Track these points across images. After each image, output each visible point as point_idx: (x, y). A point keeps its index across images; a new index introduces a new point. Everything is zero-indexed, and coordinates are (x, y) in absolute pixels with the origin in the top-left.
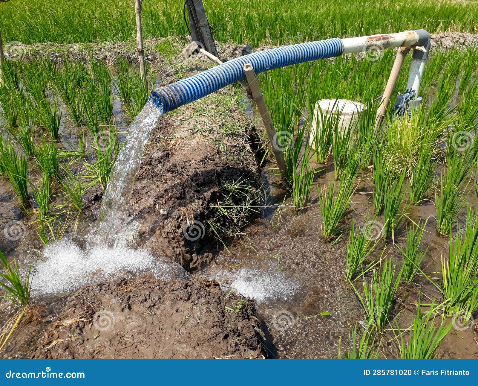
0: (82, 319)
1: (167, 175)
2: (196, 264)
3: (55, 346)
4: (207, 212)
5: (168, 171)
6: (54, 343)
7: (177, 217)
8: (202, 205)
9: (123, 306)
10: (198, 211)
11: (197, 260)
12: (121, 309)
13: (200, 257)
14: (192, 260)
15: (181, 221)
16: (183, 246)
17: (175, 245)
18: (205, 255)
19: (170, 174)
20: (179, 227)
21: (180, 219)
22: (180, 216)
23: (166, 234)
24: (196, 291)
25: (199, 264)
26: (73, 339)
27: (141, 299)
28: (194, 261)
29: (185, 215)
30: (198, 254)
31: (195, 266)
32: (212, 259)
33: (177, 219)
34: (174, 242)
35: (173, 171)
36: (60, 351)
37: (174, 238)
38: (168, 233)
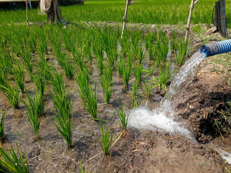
0: (149, 145)
1: (196, 89)
2: (203, 139)
3: (136, 152)
4: (215, 114)
5: (197, 87)
6: (136, 150)
7: (198, 112)
8: (213, 109)
9: (169, 145)
10: (210, 112)
11: (204, 137)
12: (167, 146)
13: (205, 136)
14: (201, 136)
15: (200, 114)
16: (198, 127)
17: (194, 126)
18: (208, 136)
19: (197, 89)
20: (198, 117)
21: (200, 113)
22: (200, 112)
23: (191, 118)
24: (208, 153)
25: (204, 140)
26: (144, 152)
27: (178, 146)
28: (202, 137)
29: (203, 112)
30: (205, 134)
31: (202, 140)
32: (211, 140)
33: (198, 113)
34: (194, 124)
35: (199, 88)
36: (139, 155)
37: (194, 122)
38: (192, 118)
